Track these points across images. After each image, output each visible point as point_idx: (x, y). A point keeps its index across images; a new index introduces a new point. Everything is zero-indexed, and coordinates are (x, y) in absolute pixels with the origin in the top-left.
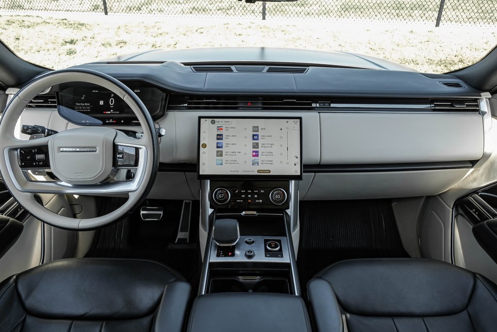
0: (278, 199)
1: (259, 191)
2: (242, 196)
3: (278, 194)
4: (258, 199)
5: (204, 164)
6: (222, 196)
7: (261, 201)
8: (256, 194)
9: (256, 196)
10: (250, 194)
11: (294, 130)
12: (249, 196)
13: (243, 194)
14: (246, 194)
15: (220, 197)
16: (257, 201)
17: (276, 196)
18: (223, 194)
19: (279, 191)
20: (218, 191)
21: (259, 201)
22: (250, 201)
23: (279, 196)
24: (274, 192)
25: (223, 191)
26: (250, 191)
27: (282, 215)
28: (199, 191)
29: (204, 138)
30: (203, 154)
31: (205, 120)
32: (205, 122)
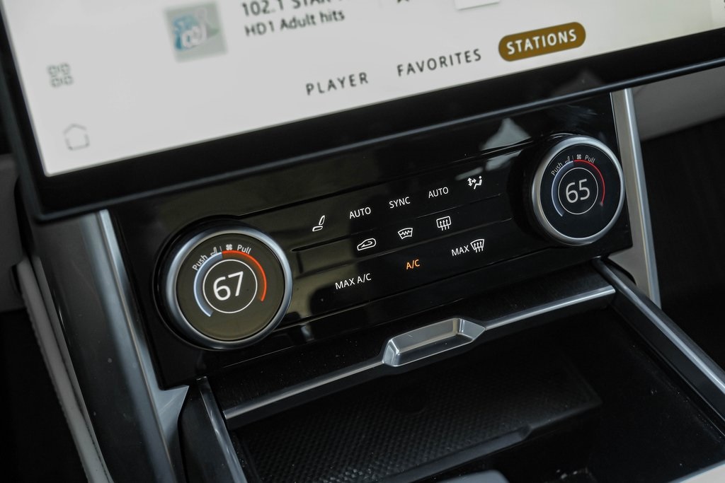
0: (580, 206)
2: (363, 246)
3: (573, 176)
4: (458, 235)
6: (232, 283)
7: (478, 245)
8: (441, 206)
9: (444, 224)
10: (402, 217)
12: (405, 233)
13: (363, 227)
14: (382, 224)
15: (223, 293)
16: (455, 253)
17: (570, 190)
18: (238, 268)
19: (579, 157)
20: (193, 257)
21: (470, 248)
22: (415, 262)
23: (581, 189)
24: (553, 173)
25: (229, 247)
26: (403, 202)
27: (613, 291)
28: (14, 270)
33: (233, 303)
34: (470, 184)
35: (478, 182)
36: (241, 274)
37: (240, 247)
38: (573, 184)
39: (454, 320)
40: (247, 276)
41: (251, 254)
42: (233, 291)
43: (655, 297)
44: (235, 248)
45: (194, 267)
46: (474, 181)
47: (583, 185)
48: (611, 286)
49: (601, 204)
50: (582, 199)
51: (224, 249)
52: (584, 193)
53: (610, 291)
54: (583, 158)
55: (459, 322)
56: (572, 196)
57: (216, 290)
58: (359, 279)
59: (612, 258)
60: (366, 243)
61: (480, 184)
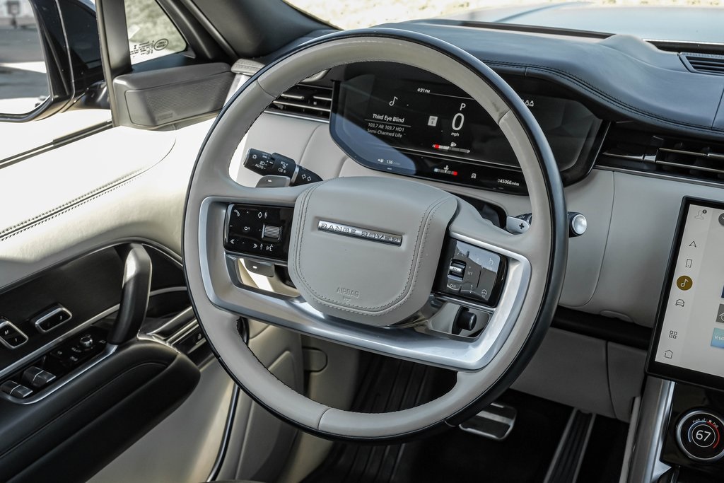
5: (673, 335)
6: (705, 435)
15: (699, 436)
18: (710, 430)
20: (695, 417)
25: (710, 421)
28: (634, 399)
29: (689, 262)
30: (677, 304)
31: (703, 212)
32: (700, 216)
33: (701, 442)
36: (710, 433)
37: (714, 423)
40: (712, 436)
41: (717, 428)
42: (704, 438)
44: (712, 423)
45: (693, 421)
51: (708, 421)
57: (697, 434)
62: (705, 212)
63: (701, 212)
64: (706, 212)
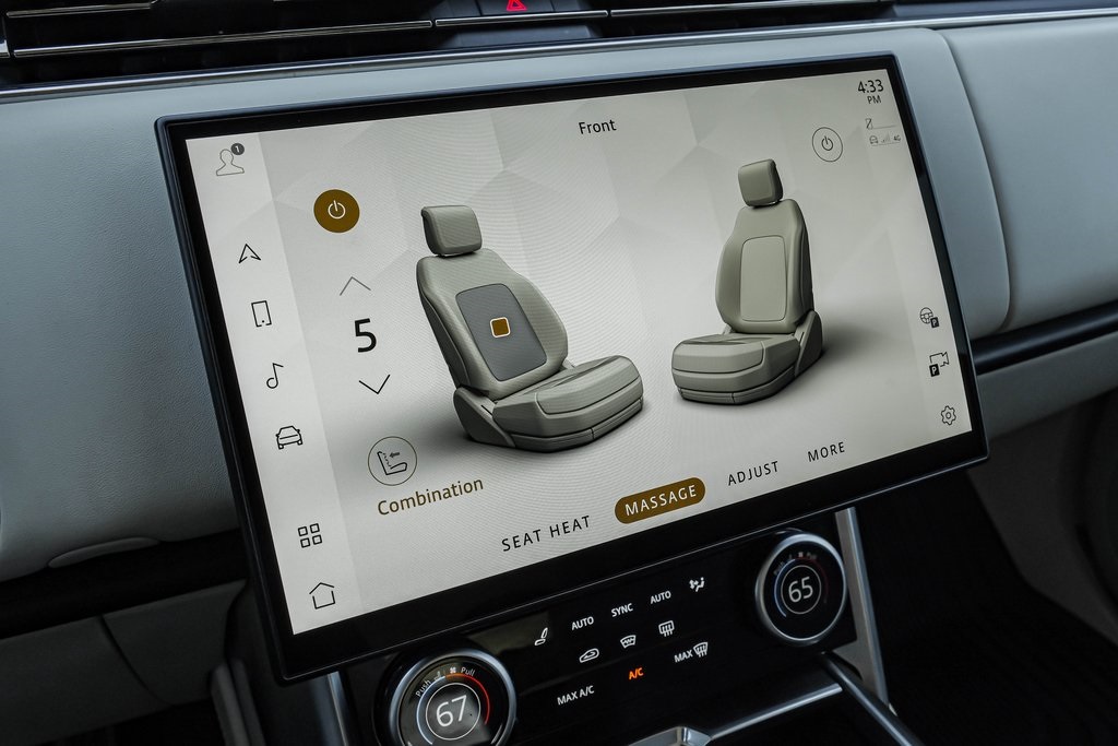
0: (803, 604)
1: (681, 589)
2: (585, 658)
3: (797, 575)
4: (682, 641)
7: (701, 649)
8: (663, 611)
9: (666, 629)
10: (625, 624)
11: (874, 140)
12: (628, 641)
13: (586, 639)
14: (607, 633)
15: (446, 719)
16: (678, 658)
17: (793, 589)
18: (461, 691)
19: (801, 555)
20: (416, 683)
21: (693, 652)
22: (638, 671)
23: (804, 587)
24: (775, 573)
26: (626, 609)
27: (839, 689)
29: (260, 308)
30: (281, 446)
31: (233, 149)
32: (229, 169)
33: (456, 728)
34: (692, 587)
35: (700, 584)
36: (464, 697)
37: (463, 669)
38: (796, 582)
39: (679, 729)
41: (474, 676)
42: (456, 715)
43: (882, 694)
44: (458, 671)
45: (418, 693)
46: (696, 583)
47: (806, 583)
48: (837, 685)
49: (825, 602)
50: (806, 597)
51: (448, 672)
52: (807, 591)
53: (836, 689)
54: (805, 555)
55: (683, 731)
56: (796, 595)
57: (439, 717)
58: (582, 692)
59: (836, 651)
60: (589, 654)
61: (702, 586)
62: (238, 150)
63: (228, 156)
64: (242, 150)
